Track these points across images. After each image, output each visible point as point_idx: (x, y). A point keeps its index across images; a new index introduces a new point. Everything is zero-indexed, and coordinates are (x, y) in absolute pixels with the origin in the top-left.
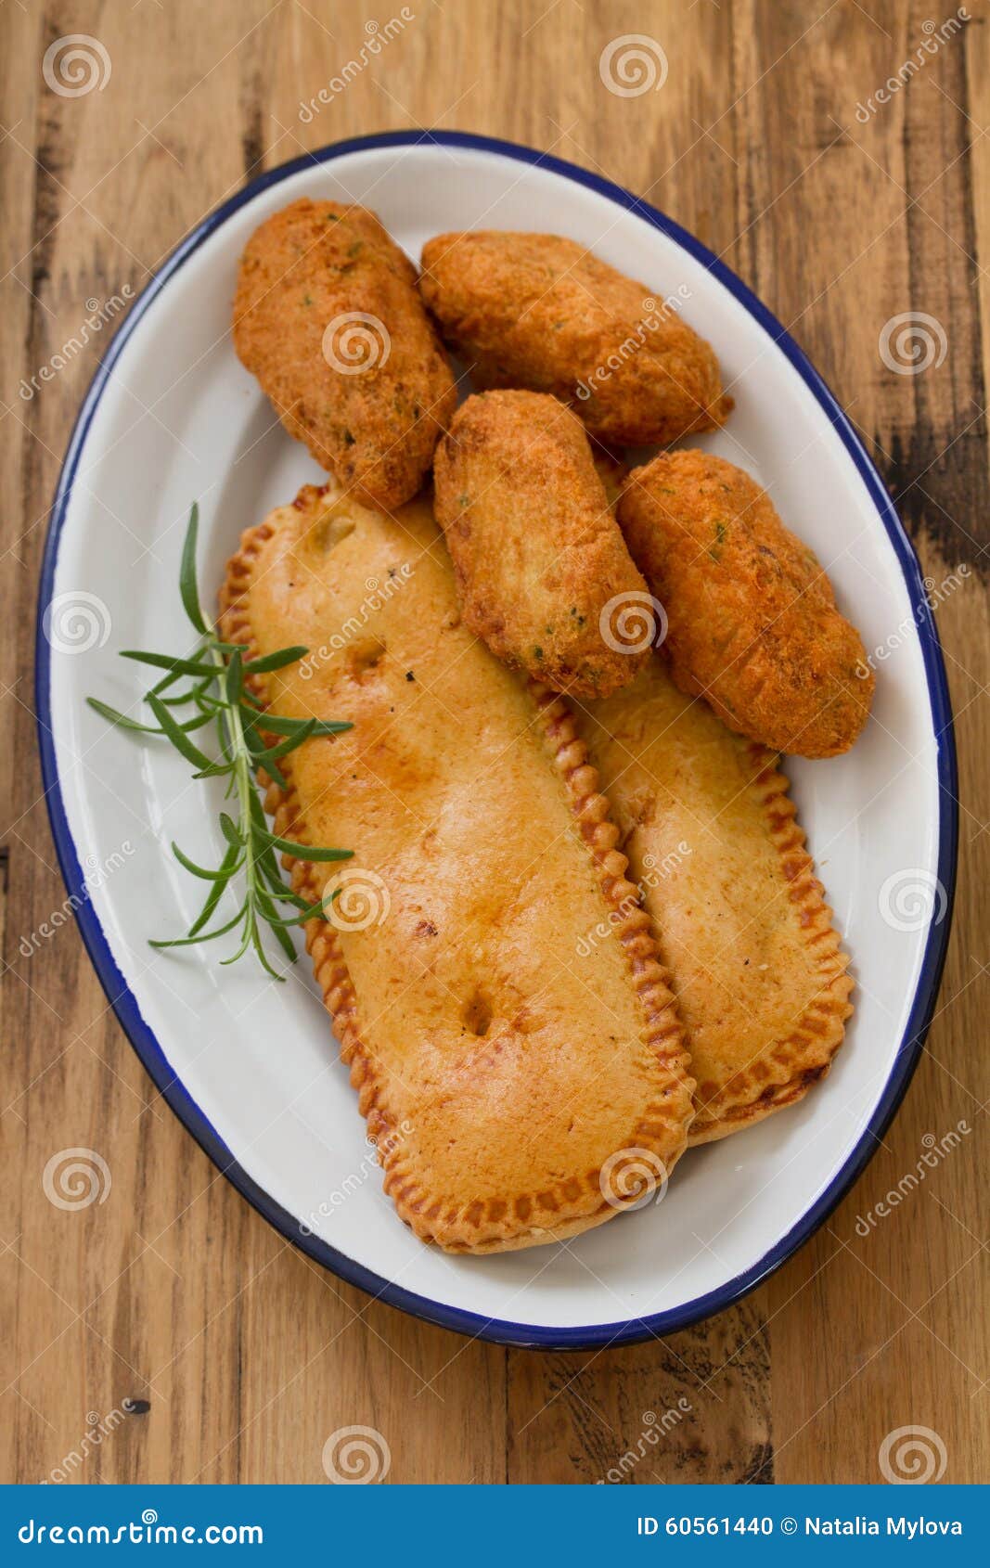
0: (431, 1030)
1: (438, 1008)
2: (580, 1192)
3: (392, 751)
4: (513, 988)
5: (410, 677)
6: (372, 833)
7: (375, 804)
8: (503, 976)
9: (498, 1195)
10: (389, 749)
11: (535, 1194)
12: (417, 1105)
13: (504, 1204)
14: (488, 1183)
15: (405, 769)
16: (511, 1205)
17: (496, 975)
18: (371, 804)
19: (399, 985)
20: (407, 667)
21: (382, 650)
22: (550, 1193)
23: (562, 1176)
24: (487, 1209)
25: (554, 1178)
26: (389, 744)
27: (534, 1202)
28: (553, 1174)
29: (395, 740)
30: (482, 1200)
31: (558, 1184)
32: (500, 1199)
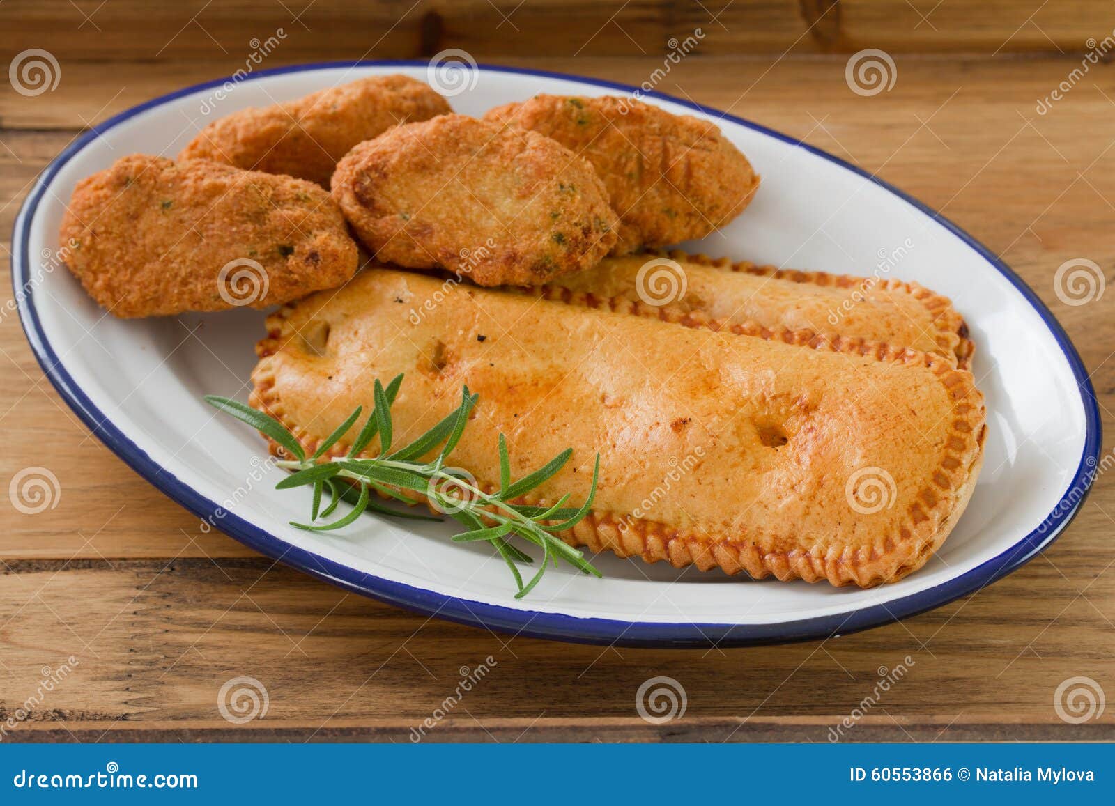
0: (754, 468)
1: (743, 453)
2: (962, 441)
3: (521, 384)
4: (774, 398)
5: (481, 339)
6: (569, 430)
7: (550, 415)
8: (760, 399)
9: (920, 487)
10: (517, 385)
11: (940, 466)
12: (805, 503)
13: (929, 489)
14: (906, 488)
15: (540, 385)
16: (934, 487)
17: (755, 403)
18: (547, 418)
19: (702, 467)
20: (472, 335)
21: (440, 348)
22: (948, 457)
23: (942, 442)
24: (922, 503)
25: (940, 446)
26: (512, 382)
27: (944, 471)
28: (936, 445)
29: (515, 378)
30: (914, 501)
31: (945, 447)
32: (924, 488)
